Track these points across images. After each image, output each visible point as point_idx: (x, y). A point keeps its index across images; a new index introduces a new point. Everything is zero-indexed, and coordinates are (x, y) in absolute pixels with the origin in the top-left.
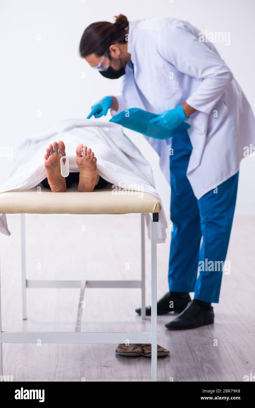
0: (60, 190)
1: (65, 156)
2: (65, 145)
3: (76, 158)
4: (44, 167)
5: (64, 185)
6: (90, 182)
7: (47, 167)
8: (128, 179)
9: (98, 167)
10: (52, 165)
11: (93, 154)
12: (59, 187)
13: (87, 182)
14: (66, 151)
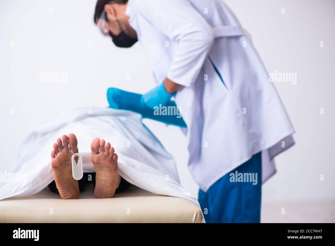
0: (71, 196)
1: (77, 152)
2: (77, 138)
3: (91, 155)
4: (50, 167)
5: (76, 189)
6: (110, 186)
7: (55, 167)
8: (158, 180)
9: (119, 166)
10: (61, 164)
11: (113, 150)
12: (70, 192)
13: (105, 185)
14: (79, 146)
